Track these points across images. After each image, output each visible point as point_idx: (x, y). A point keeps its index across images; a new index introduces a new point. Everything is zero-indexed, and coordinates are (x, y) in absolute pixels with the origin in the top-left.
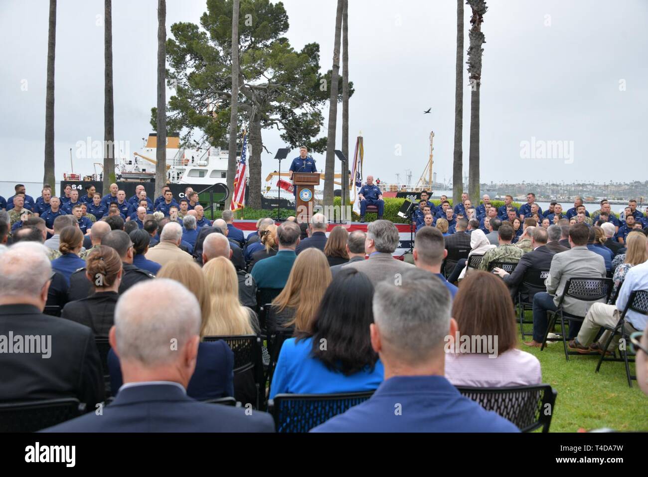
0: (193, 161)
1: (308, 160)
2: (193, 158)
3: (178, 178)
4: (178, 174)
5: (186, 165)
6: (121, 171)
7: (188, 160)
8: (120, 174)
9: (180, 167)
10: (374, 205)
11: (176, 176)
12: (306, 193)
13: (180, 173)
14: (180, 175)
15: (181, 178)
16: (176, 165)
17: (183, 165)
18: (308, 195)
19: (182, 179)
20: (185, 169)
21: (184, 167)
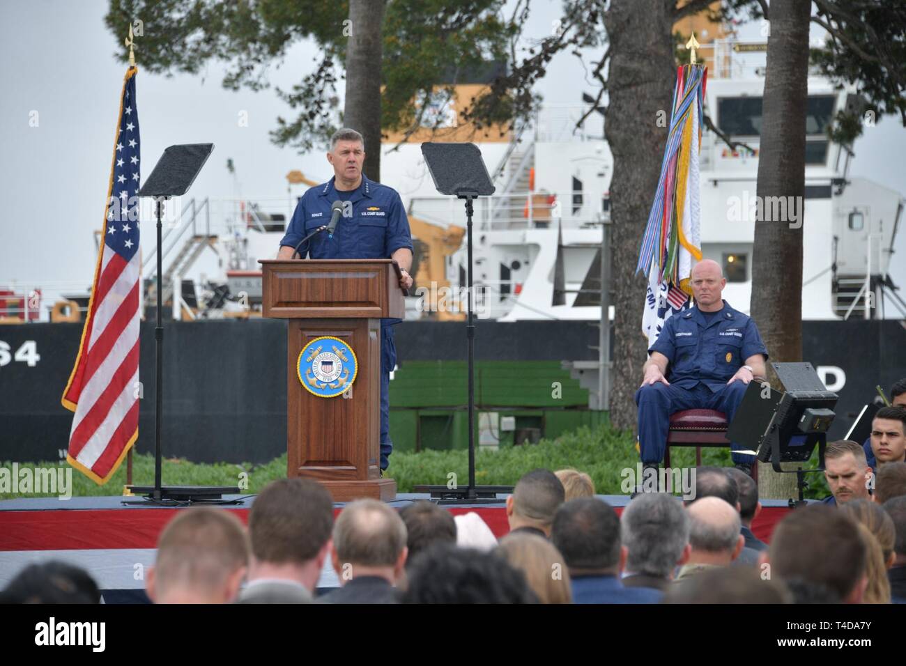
0: (578, 200)
1: (367, 197)
2: (577, 185)
3: (505, 289)
4: (505, 273)
5: (541, 225)
6: (225, 268)
7: (551, 199)
8: (220, 278)
9: (512, 237)
10: (716, 408)
11: (494, 281)
12: (327, 356)
13: (516, 265)
14: (516, 277)
15: (519, 289)
16: (495, 227)
17: (523, 225)
18: (337, 365)
19: (523, 297)
20: (536, 247)
21: (533, 235)
